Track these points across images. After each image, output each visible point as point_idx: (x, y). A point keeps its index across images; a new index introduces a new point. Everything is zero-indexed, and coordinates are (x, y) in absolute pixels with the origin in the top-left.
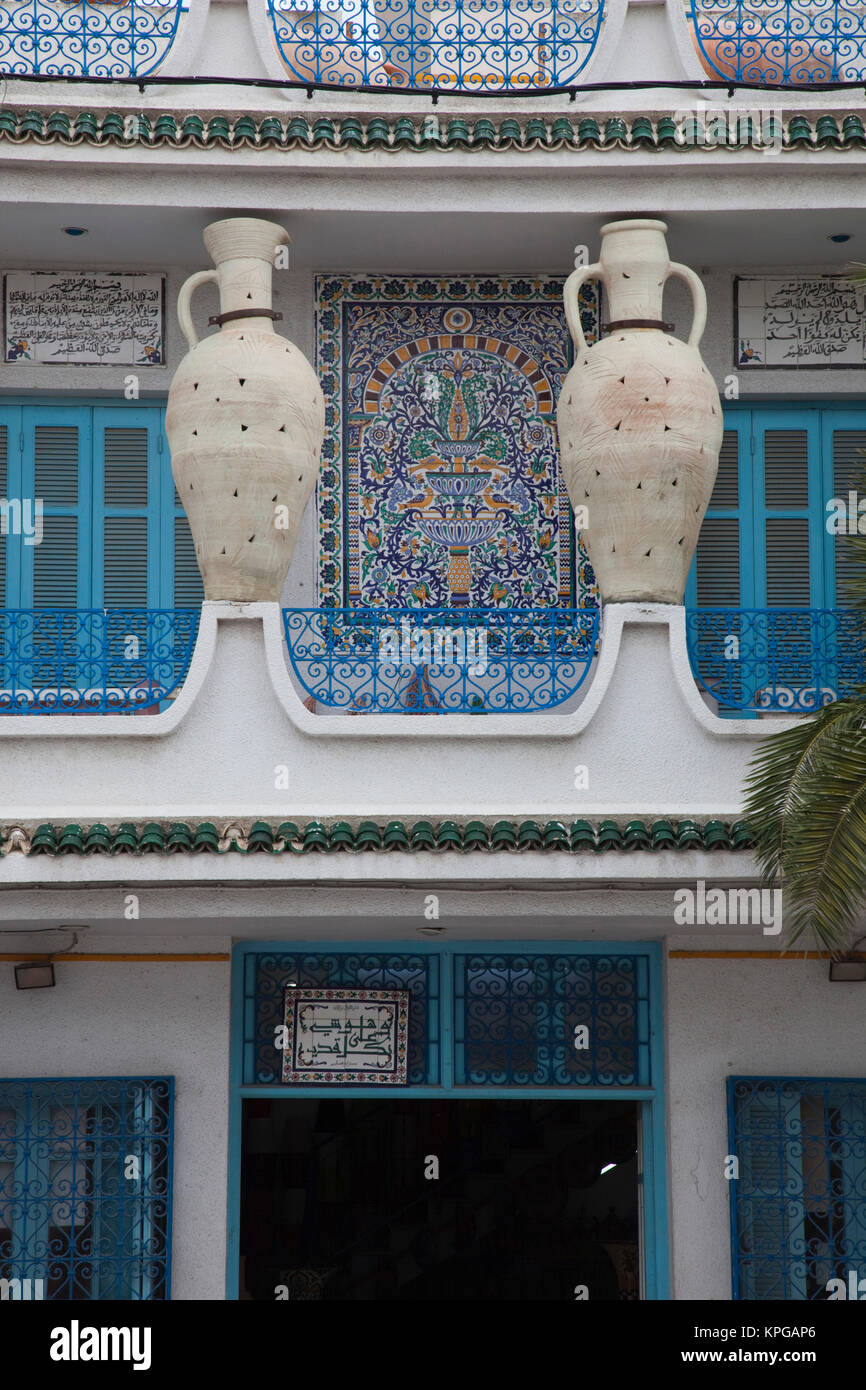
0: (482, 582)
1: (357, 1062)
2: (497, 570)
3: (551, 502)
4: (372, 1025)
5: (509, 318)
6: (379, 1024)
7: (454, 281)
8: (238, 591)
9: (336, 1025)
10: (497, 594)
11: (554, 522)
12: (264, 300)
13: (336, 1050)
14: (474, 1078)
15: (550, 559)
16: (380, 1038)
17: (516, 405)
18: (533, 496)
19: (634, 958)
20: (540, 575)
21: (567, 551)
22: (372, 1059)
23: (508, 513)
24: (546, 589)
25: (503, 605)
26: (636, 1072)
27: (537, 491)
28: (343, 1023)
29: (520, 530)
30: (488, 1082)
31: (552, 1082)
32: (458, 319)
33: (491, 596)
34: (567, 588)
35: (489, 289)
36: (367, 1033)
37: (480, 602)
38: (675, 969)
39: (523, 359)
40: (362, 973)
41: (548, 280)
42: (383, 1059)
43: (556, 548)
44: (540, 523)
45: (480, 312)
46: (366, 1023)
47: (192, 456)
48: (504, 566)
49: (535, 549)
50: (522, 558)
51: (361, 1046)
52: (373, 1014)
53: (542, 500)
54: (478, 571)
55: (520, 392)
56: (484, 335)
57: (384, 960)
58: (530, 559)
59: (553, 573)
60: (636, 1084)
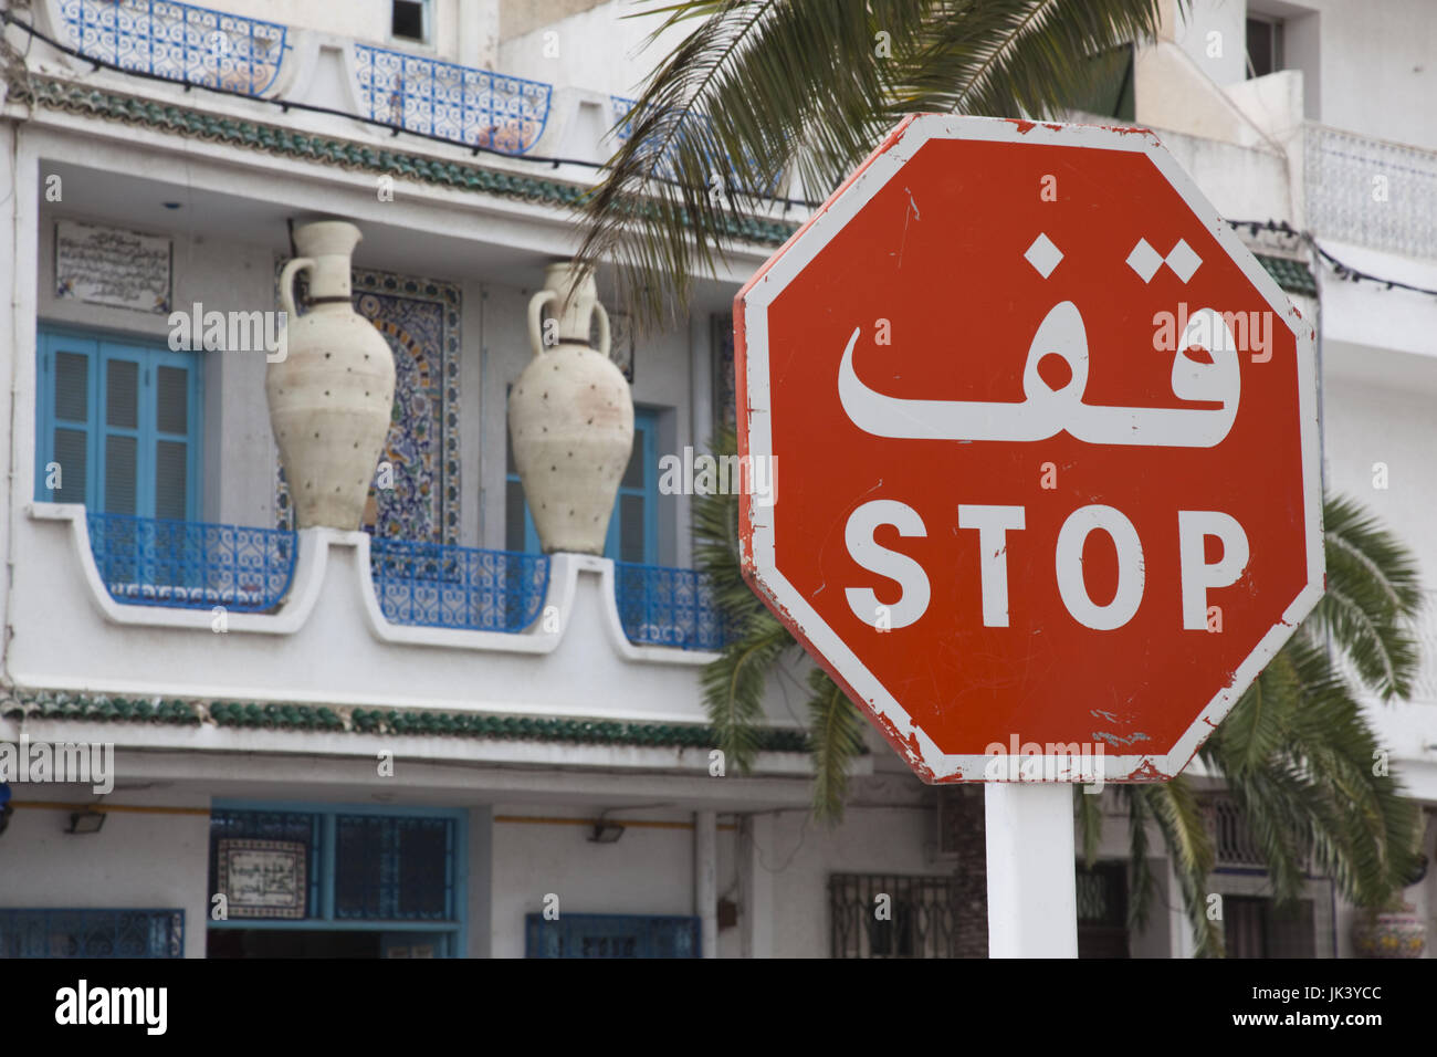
0: (384, 518)
1: (273, 899)
2: (394, 509)
3: (428, 458)
4: (281, 870)
5: (403, 309)
6: (286, 869)
7: (368, 274)
9: (257, 869)
10: (394, 529)
11: (430, 475)
13: (256, 890)
14: (343, 914)
15: (428, 503)
16: (287, 881)
17: (407, 379)
18: (417, 453)
19: (445, 821)
20: (421, 517)
21: (438, 498)
22: (282, 898)
23: (402, 465)
24: (424, 528)
25: (397, 538)
26: (442, 908)
27: (420, 449)
28: (262, 868)
29: (409, 479)
30: (351, 917)
31: (391, 917)
32: (370, 305)
33: (390, 529)
34: (438, 527)
35: (390, 284)
36: (279, 876)
37: (383, 535)
38: (499, 830)
39: (411, 345)
40: (268, 828)
41: (428, 283)
42: (289, 898)
43: (431, 496)
44: (422, 474)
45: (385, 302)
46: (278, 868)
47: (324, 412)
48: (398, 506)
49: (418, 495)
50: (411, 500)
51: (274, 887)
52: (281, 861)
53: (423, 456)
54: (382, 509)
55: (410, 369)
56: (387, 320)
57: (284, 817)
58: (414, 503)
59: (429, 515)
60: (443, 919)
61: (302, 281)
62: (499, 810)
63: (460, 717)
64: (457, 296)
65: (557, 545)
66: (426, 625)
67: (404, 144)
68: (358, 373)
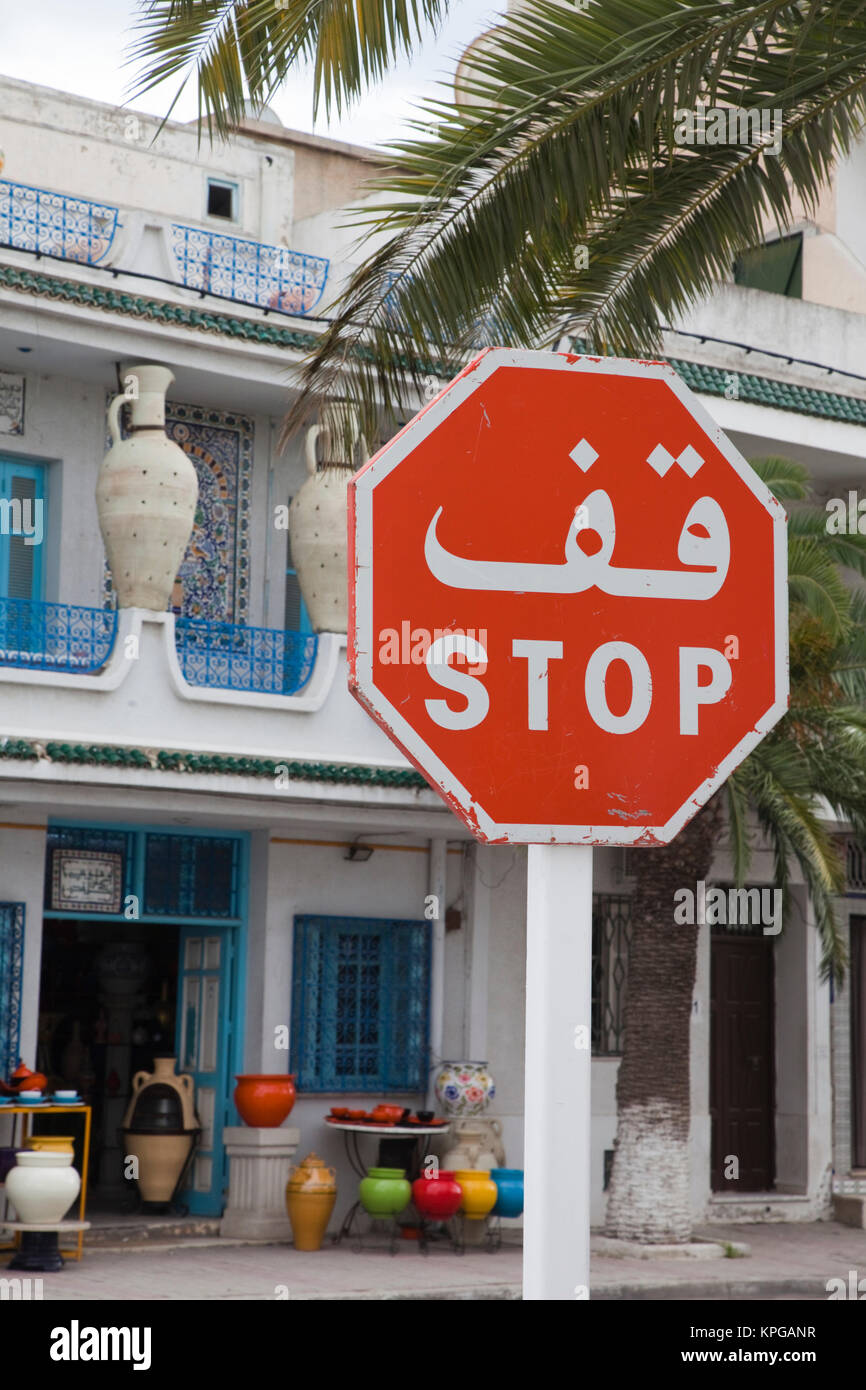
0: (189, 601)
1: (95, 897)
2: (196, 594)
3: (225, 555)
4: (102, 875)
5: (207, 435)
6: (106, 874)
7: (180, 407)
8: (155, 603)
9: (83, 874)
10: (196, 610)
11: (226, 568)
12: (161, 422)
13: (82, 889)
14: (149, 910)
15: (223, 590)
16: (106, 883)
17: (209, 492)
18: (216, 550)
19: (232, 840)
20: (217, 601)
21: (232, 587)
22: (102, 896)
23: (203, 560)
24: (220, 610)
25: (199, 617)
26: (229, 909)
27: (218, 547)
28: (87, 873)
29: (209, 571)
30: (156, 913)
31: (188, 914)
32: (181, 432)
33: (193, 610)
34: (231, 610)
35: (198, 416)
36: (100, 879)
37: (187, 614)
38: (274, 849)
39: (213, 464)
40: (93, 842)
41: (227, 415)
42: (107, 897)
43: (226, 585)
44: (219, 567)
45: (193, 429)
46: (99, 873)
47: (141, 517)
48: (199, 592)
49: (216, 584)
50: (210, 588)
51: (96, 888)
52: (102, 868)
53: (220, 553)
54: (187, 594)
55: (211, 484)
56: (194, 444)
57: (105, 834)
58: (213, 590)
59: (224, 600)
60: (229, 916)
61: (126, 411)
62: (274, 833)
63: (243, 761)
64: (250, 426)
65: (324, 627)
66: (218, 687)
67: (210, 305)
68: (168, 487)
